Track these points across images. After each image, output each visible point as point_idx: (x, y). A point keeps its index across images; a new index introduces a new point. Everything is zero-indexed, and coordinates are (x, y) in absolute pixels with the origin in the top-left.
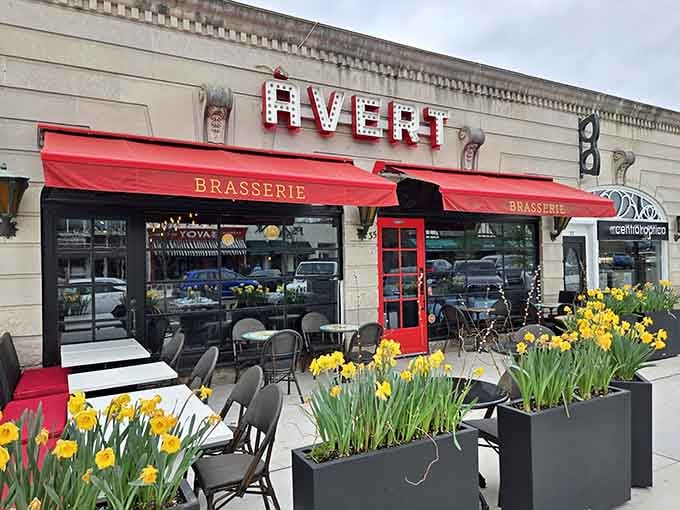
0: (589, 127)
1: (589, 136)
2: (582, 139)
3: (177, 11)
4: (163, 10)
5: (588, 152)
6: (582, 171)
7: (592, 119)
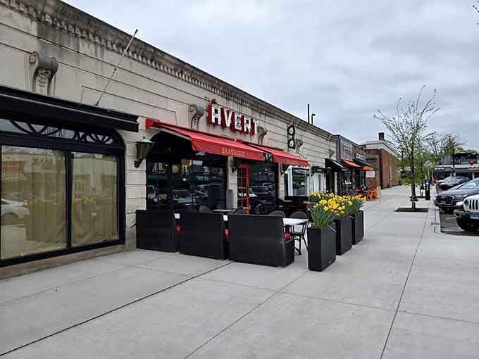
0: (291, 129)
1: (291, 133)
2: (288, 133)
3: (185, 73)
4: (182, 72)
5: (291, 140)
6: (289, 147)
7: (293, 126)
